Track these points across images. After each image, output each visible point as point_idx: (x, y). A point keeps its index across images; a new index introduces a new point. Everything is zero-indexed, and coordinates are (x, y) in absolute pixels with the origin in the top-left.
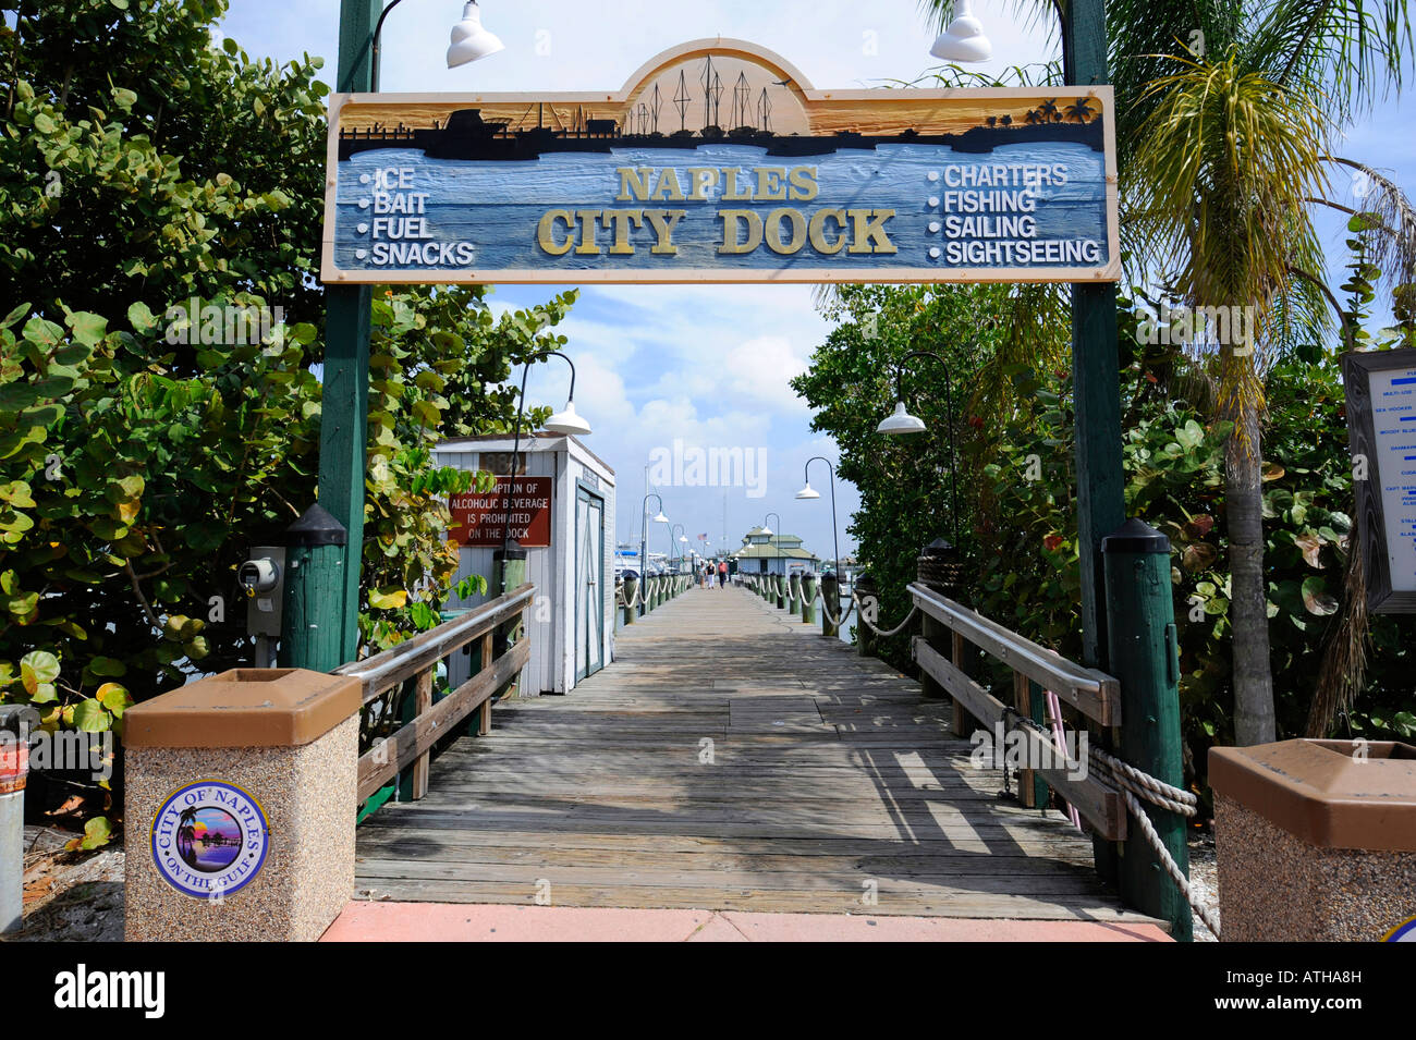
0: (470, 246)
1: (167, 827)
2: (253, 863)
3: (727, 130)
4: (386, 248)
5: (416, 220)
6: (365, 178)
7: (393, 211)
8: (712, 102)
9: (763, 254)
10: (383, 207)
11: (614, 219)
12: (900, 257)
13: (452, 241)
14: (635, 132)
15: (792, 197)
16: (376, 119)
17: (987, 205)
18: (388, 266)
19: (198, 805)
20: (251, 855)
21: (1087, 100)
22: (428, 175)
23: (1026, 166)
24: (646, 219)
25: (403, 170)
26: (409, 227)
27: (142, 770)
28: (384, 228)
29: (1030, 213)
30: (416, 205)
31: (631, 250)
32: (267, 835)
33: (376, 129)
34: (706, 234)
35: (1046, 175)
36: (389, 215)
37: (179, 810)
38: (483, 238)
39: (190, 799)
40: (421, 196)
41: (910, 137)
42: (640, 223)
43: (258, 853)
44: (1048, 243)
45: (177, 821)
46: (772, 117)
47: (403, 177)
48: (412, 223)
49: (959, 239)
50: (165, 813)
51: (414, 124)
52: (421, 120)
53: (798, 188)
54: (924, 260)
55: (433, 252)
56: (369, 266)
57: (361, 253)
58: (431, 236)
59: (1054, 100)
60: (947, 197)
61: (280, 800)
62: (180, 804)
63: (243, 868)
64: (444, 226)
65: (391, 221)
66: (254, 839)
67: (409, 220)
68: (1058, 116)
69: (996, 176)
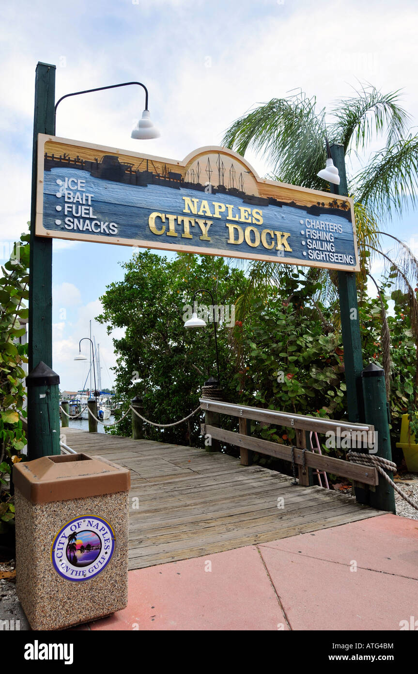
0: (116, 226)
1: (61, 546)
2: (107, 557)
3: (227, 188)
4: (72, 221)
5: (88, 208)
6: (59, 182)
7: (75, 201)
8: (221, 174)
9: (245, 246)
10: (69, 198)
11: (183, 221)
12: (293, 254)
13: (106, 221)
14: (190, 182)
15: (254, 222)
16: (65, 152)
17: (319, 236)
18: (73, 230)
19: (77, 531)
20: (106, 553)
21: (346, 202)
22: (93, 186)
23: (330, 224)
24: (196, 223)
25: (79, 181)
26: (84, 211)
27: (46, 515)
28: (70, 210)
29: (332, 242)
30: (87, 200)
31: (191, 237)
32: (114, 541)
33: (65, 157)
34: (221, 234)
35: (336, 228)
36: (73, 203)
37: (67, 535)
38: (121, 222)
39: (74, 528)
40: (90, 196)
41: (292, 205)
42: (193, 224)
43: (109, 551)
44: (339, 255)
45: (66, 541)
46: (245, 186)
47: (79, 184)
48: (85, 209)
49: (312, 249)
50: (60, 538)
51: (84, 158)
52: (89, 157)
53: (256, 219)
54: (301, 256)
55: (97, 225)
56: (63, 229)
57: (58, 222)
58: (95, 217)
59: (337, 200)
60: (307, 232)
61: (120, 521)
62: (68, 532)
63: (102, 560)
64: (102, 213)
65: (74, 206)
66: (107, 544)
67: (84, 207)
68: (338, 206)
69: (322, 226)
